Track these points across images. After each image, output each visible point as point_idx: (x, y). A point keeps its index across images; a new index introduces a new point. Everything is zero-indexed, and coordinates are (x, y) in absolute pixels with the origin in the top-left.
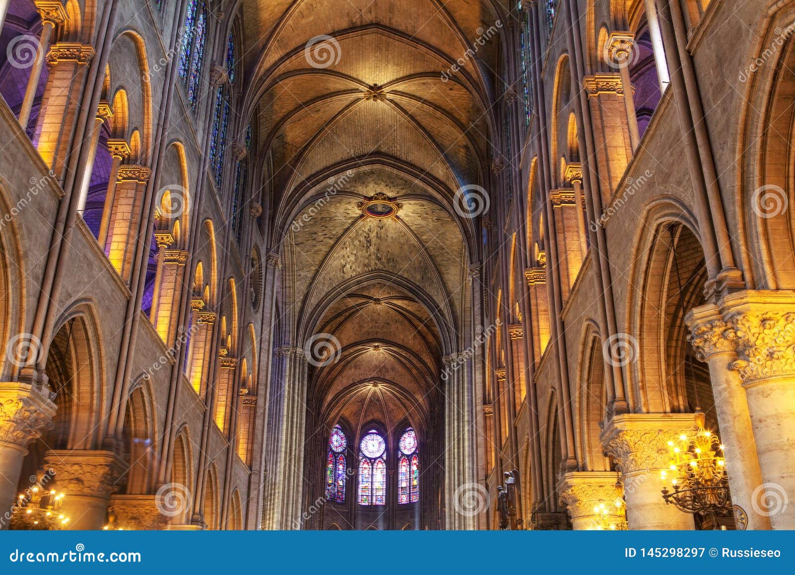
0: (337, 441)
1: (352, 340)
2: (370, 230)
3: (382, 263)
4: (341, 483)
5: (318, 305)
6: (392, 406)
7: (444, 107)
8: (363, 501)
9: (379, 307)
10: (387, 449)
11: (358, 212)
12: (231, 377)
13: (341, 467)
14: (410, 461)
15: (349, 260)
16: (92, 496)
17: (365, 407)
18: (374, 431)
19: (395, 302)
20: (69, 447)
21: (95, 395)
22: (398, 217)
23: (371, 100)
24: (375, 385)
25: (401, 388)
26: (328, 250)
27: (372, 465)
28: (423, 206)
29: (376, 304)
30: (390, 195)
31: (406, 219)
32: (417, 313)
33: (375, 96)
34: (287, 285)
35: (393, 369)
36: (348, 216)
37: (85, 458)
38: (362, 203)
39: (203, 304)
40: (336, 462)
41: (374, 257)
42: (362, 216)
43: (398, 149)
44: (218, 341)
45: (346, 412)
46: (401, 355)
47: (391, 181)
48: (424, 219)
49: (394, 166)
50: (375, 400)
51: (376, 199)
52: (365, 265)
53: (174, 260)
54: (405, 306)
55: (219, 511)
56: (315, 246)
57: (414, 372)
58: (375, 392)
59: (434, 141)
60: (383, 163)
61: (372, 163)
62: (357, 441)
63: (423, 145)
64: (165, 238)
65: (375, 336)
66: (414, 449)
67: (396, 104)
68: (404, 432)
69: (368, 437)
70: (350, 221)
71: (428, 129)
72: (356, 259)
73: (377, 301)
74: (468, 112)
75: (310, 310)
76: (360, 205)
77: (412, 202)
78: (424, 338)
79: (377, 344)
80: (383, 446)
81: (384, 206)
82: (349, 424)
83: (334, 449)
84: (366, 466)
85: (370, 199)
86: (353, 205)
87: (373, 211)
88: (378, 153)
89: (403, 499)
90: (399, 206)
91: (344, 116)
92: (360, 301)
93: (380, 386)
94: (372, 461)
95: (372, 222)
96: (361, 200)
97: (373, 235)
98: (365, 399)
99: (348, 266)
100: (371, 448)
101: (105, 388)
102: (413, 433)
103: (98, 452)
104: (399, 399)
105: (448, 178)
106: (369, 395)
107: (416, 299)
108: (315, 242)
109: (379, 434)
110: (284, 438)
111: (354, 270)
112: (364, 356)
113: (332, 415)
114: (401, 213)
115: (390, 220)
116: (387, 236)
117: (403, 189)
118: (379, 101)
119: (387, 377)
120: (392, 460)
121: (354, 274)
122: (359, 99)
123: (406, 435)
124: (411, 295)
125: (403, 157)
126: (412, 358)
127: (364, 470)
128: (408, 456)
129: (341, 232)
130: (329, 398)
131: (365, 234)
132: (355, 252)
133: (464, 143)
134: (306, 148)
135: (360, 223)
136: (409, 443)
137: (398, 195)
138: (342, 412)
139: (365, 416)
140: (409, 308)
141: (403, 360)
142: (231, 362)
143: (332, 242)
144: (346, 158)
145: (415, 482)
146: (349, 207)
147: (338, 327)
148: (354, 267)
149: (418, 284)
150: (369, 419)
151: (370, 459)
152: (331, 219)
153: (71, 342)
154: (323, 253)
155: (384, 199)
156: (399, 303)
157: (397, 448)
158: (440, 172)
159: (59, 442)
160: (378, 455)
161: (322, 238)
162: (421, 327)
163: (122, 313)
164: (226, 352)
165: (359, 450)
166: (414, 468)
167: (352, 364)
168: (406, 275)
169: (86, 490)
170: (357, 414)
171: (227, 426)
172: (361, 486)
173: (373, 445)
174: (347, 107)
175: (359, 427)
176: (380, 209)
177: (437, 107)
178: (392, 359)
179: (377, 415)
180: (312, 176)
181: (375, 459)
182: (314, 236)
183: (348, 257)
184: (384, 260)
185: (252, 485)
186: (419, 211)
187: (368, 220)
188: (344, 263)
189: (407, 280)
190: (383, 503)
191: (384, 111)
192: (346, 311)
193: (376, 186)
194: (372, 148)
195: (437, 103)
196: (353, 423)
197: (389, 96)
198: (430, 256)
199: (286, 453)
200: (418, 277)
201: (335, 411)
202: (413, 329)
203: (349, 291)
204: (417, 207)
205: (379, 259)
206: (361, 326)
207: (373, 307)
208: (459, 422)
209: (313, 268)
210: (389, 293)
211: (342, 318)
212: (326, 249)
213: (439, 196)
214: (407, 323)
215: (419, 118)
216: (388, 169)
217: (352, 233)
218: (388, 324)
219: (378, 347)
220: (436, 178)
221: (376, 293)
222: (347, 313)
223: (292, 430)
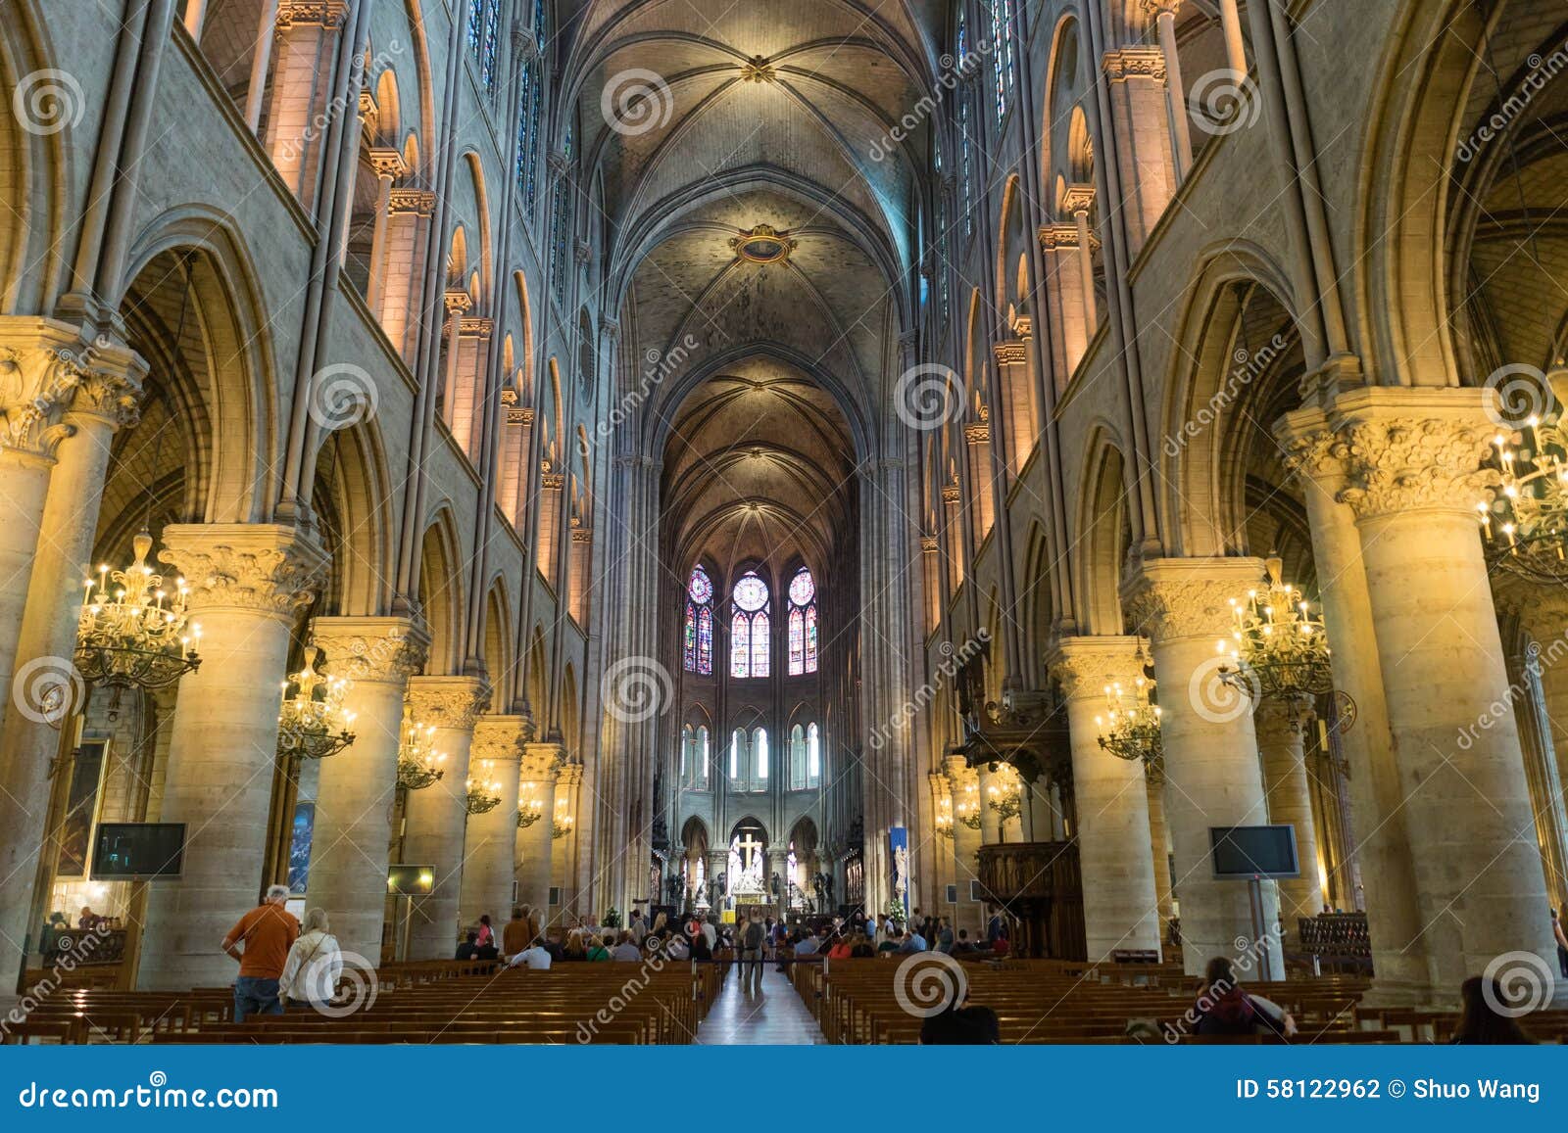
0: (700, 588)
1: (720, 445)
2: (747, 280)
3: (767, 330)
4: (705, 647)
5: (673, 392)
6: (776, 536)
7: (862, 92)
8: (738, 672)
9: (759, 395)
10: (771, 598)
11: (731, 254)
12: (557, 502)
13: (705, 624)
14: (804, 615)
15: (717, 325)
16: (381, 681)
17: (739, 538)
18: (751, 573)
19: (785, 387)
20: (344, 611)
21: (377, 537)
22: (790, 261)
23: (753, 81)
24: (754, 508)
25: (791, 511)
26: (684, 311)
27: (751, 621)
28: (827, 243)
29: (756, 389)
30: (779, 227)
31: (802, 264)
32: (816, 403)
33: (758, 75)
34: (626, 361)
35: (780, 483)
36: (716, 260)
37: (368, 628)
38: (736, 241)
39: (515, 398)
40: (698, 619)
41: (753, 320)
42: (736, 260)
43: (793, 156)
44: (536, 451)
45: (711, 547)
46: (792, 465)
47: (781, 207)
48: (828, 263)
49: (785, 184)
50: (753, 528)
51: (757, 233)
52: (740, 333)
53: (473, 333)
54: (798, 394)
55: (548, 693)
56: (666, 305)
57: (811, 488)
58: (753, 517)
59: (847, 145)
60: (770, 180)
61: (754, 179)
62: (727, 587)
63: (831, 151)
64: (459, 299)
65: (755, 437)
66: (808, 599)
67: (790, 88)
68: (796, 574)
69: (743, 582)
70: (718, 268)
71: (838, 126)
72: (727, 325)
73: (758, 386)
74: (900, 99)
75: (660, 401)
76: (734, 243)
77: (811, 238)
78: (826, 439)
79: (757, 449)
80: (765, 595)
81: (770, 244)
82: (716, 565)
83: (695, 599)
84: (741, 621)
85: (750, 233)
86: (722, 242)
87: (752, 251)
88: (762, 163)
89: (795, 669)
90: (793, 245)
91: (710, 107)
92: (734, 385)
93: (760, 509)
94: (750, 616)
95: (750, 268)
96: (736, 235)
97: (753, 289)
98: (738, 528)
99: (715, 335)
100: (747, 597)
101: (390, 527)
102: (808, 576)
103: (388, 619)
104: (787, 526)
105: (868, 203)
106: (744, 524)
107: (817, 383)
108: (666, 299)
109: (759, 576)
110: (628, 586)
111: (725, 340)
112: (737, 466)
113: (692, 550)
114: (794, 255)
115: (777, 265)
116: (773, 290)
117: (798, 219)
118: (764, 83)
119: (771, 496)
120: (779, 612)
121: (724, 347)
122: (734, 79)
123: (798, 579)
124: (808, 377)
125: (800, 170)
126: (808, 469)
127: (739, 628)
128: (801, 608)
129: (705, 284)
130: (688, 527)
131: (740, 286)
132: (725, 313)
134: (653, 155)
135: (733, 269)
136: (802, 589)
137: (790, 228)
138: (705, 547)
139: (738, 553)
140: (804, 396)
141: (794, 471)
142: (556, 480)
143: (691, 298)
144: (715, 171)
145: (813, 644)
146: (717, 245)
147: (699, 425)
148: (724, 335)
149: (818, 360)
150: (744, 555)
151: (747, 613)
152: (689, 264)
153: (337, 462)
154: (678, 315)
155: (770, 234)
156: (790, 388)
157: (786, 597)
158: (856, 193)
159: (328, 606)
160: (758, 606)
161: (676, 293)
162: (823, 424)
163: (409, 417)
164: (548, 467)
165: (732, 600)
166: (811, 624)
167: (721, 477)
168: (800, 348)
169: (374, 674)
170: (727, 549)
171: (554, 574)
172: (734, 651)
173: (750, 593)
174: (718, 90)
175: (730, 570)
176: (763, 248)
177: (853, 93)
178: (777, 469)
179: (757, 551)
180: (663, 199)
181: (755, 613)
182: (665, 290)
183: (717, 320)
184: (768, 325)
185: (591, 655)
186: (821, 252)
187: (746, 265)
188: (710, 329)
189: (802, 354)
190: (767, 674)
191: (772, 99)
192: (710, 401)
193: (758, 215)
194: (752, 156)
195: (853, 86)
196: (722, 563)
197: (780, 75)
198: (838, 319)
199: (632, 607)
200: (820, 351)
201: (696, 544)
202: (809, 427)
203: (717, 373)
204: (818, 246)
205: (762, 324)
206: (733, 423)
207: (751, 395)
208: (880, 562)
209: (664, 338)
210: (775, 374)
211: (705, 411)
212: (680, 310)
213: (854, 230)
214: (801, 417)
215: (824, 110)
216: (777, 188)
217: (721, 285)
218: (773, 419)
219: (758, 452)
220: (849, 203)
221: (757, 374)
222: (714, 405)
223: (639, 575)
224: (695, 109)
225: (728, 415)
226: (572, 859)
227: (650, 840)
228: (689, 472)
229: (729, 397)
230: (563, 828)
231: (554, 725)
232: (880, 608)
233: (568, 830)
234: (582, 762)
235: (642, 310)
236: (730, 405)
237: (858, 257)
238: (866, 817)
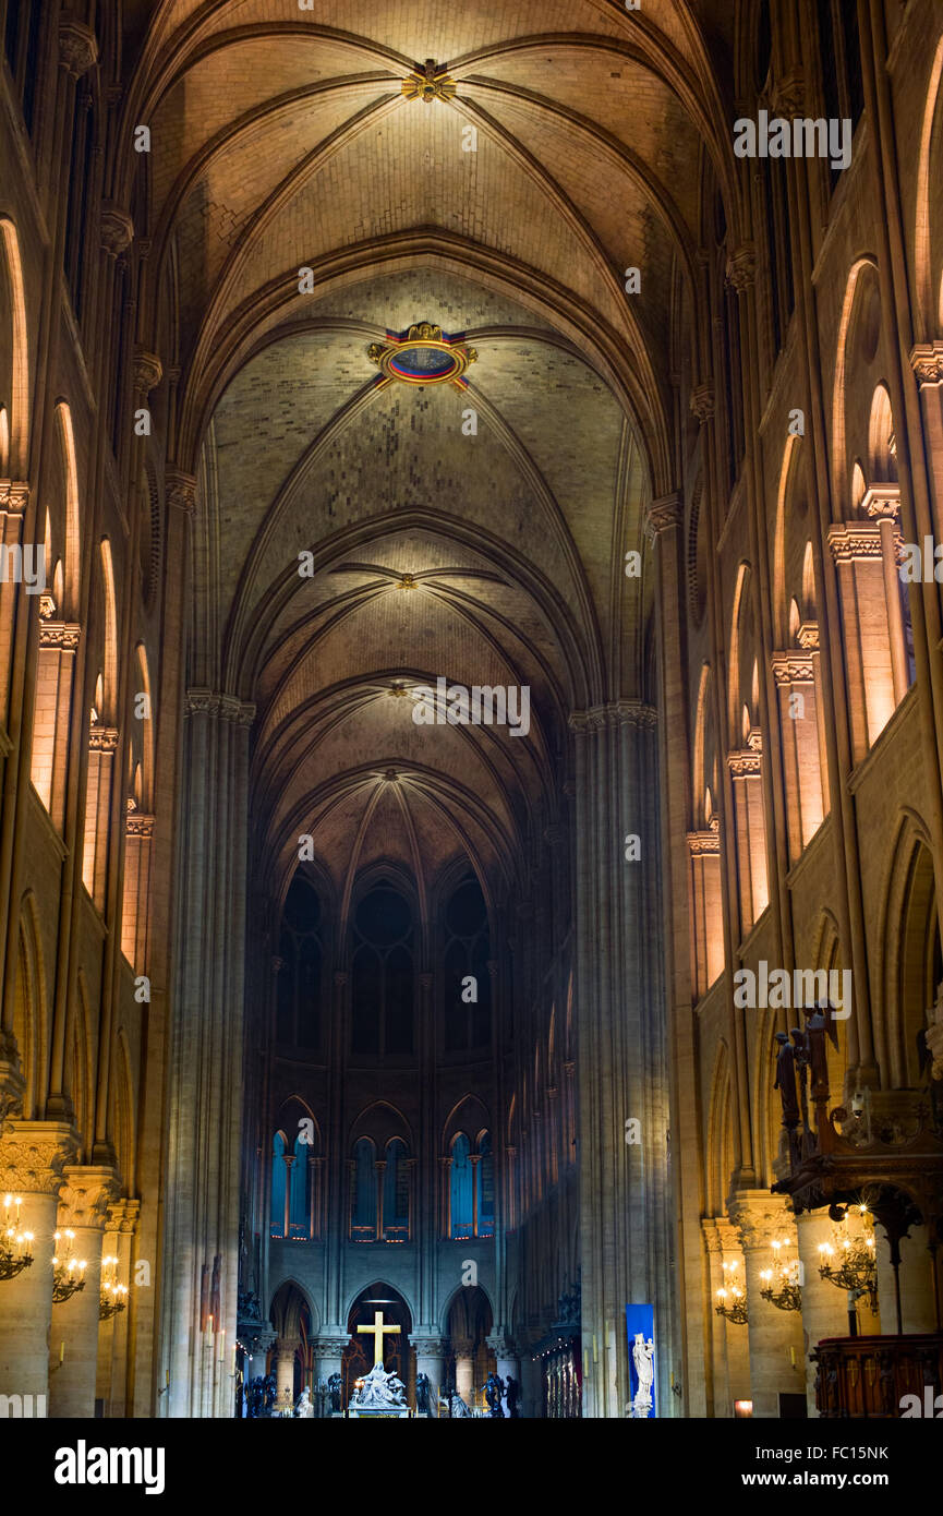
1: (343, 674)
2: (396, 410)
3: (425, 492)
5: (271, 592)
6: (427, 825)
7: (596, 119)
9: (408, 593)
11: (370, 368)
12: (106, 773)
15: (344, 484)
17: (365, 824)
19: (448, 581)
22: (466, 381)
23: (419, 100)
24: (391, 776)
25: (454, 783)
26: (294, 459)
28: (528, 353)
29: (402, 586)
30: (451, 326)
31: (485, 385)
32: (501, 609)
33: (428, 90)
34: (199, 544)
36: (346, 378)
38: (381, 348)
39: (52, 606)
41: (403, 475)
42: (379, 378)
43: (479, 216)
44: (85, 693)
47: (454, 293)
48: (528, 384)
49: (467, 260)
50: (389, 810)
51: (414, 337)
52: (383, 496)
54: (471, 593)
55: (91, 1085)
56: (264, 451)
57: (487, 744)
58: (389, 792)
59: (567, 200)
60: (441, 252)
61: (415, 251)
63: (541, 209)
65: (399, 663)
67: (480, 110)
70: (349, 391)
71: (554, 171)
72: (362, 482)
73: (408, 580)
74: (656, 130)
75: (252, 605)
76: (376, 351)
77: (502, 345)
79: (398, 681)
81: (434, 353)
85: (403, 337)
86: (357, 351)
87: (405, 365)
88: (428, 228)
90: (471, 355)
91: (350, 138)
92: (366, 579)
93: (402, 778)
95: (402, 390)
96: (381, 339)
97: (403, 424)
98: (364, 810)
99: (342, 498)
104: (445, 808)
105: (599, 291)
106: (375, 801)
108: (264, 441)
111: (357, 507)
112: (367, 708)
114: (473, 370)
115: (445, 387)
116: (438, 426)
117: (482, 313)
118: (436, 100)
119: (421, 759)
120: (429, 950)
121: (356, 517)
122: (386, 98)
124: (490, 566)
125: (491, 239)
129: (328, 416)
130: (285, 808)
131: (385, 421)
132: (359, 464)
133: (640, 206)
134: (256, 216)
135: (375, 394)
137: (468, 328)
140: (481, 597)
142: (105, 739)
143: (305, 440)
144: (352, 240)
146: (348, 355)
147: (308, 645)
148: (355, 500)
149: (509, 540)
150: (374, 854)
152: (303, 385)
154: (283, 468)
155: (436, 337)
156: (459, 584)
158: (582, 276)
161: (281, 431)
162: (511, 641)
167: (339, 728)
168: (480, 520)
170: (346, 844)
171: (101, 890)
174: (360, 115)
176: (423, 361)
177: (580, 119)
179: (394, 847)
180: (269, 283)
182: (263, 426)
183: (344, 477)
184: (428, 483)
185: (151, 1022)
186: (516, 366)
187: (394, 387)
188: (331, 489)
189: (481, 530)
191: (447, 127)
192: (331, 603)
193: (416, 306)
194: (410, 216)
195: (580, 108)
197: (463, 90)
198: (541, 475)
200: (511, 525)
202: (488, 647)
203: (343, 559)
204: (514, 356)
205: (417, 481)
206: (364, 640)
207: (394, 593)
208: (609, 869)
209: (260, 503)
210: (434, 561)
211: (322, 620)
212: (290, 458)
213: (575, 335)
214: (474, 630)
215: (531, 145)
216: (453, 266)
217: (353, 419)
218: (430, 633)
219: (401, 687)
220: (569, 291)
221: (406, 559)
222: (333, 611)
223: (216, 888)
224: (326, 142)
225: (355, 626)
226: (122, 1352)
227: (233, 1322)
228: (291, 718)
229: (359, 597)
230: (112, 1304)
231: (101, 1136)
232: (610, 946)
233: (120, 1307)
234: (138, 1196)
235: (224, 458)
236: (360, 611)
237: (577, 373)
238: (585, 1287)
